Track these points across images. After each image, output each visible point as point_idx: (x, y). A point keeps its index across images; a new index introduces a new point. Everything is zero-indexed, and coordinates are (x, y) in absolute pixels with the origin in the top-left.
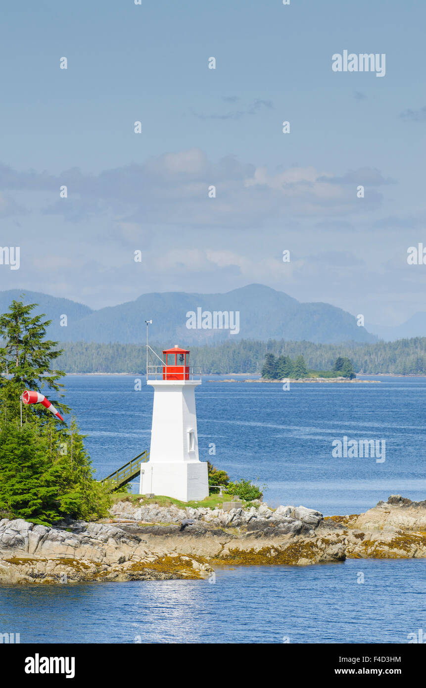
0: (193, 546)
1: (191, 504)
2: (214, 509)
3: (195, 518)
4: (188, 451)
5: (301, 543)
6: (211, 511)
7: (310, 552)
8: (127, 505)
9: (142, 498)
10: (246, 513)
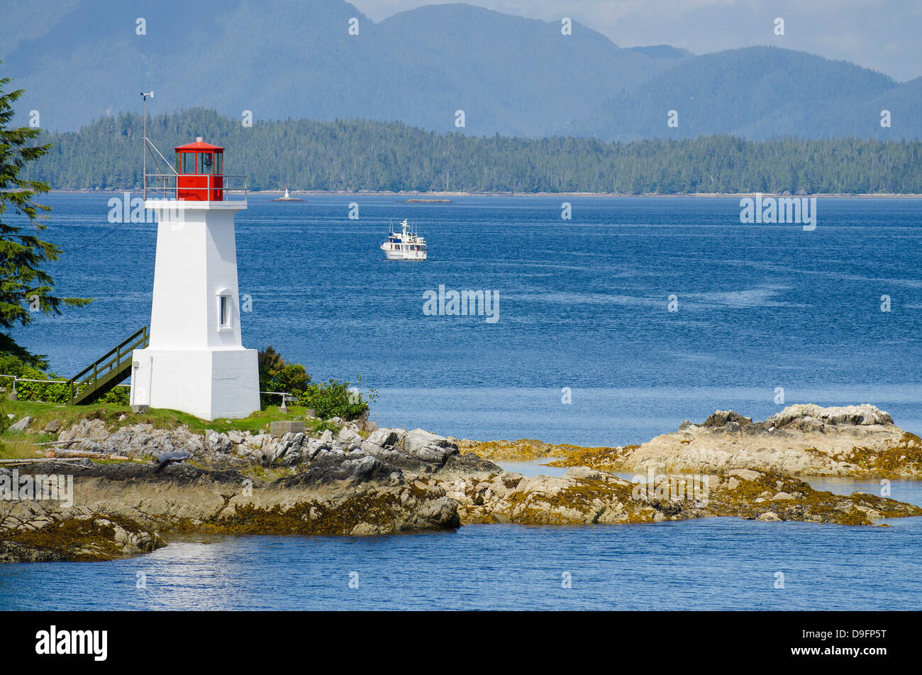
0: (172, 500)
1: (219, 426)
2: (258, 433)
3: (219, 450)
4: (218, 329)
5: (371, 495)
6: (251, 437)
7: (383, 513)
8: (96, 426)
9: (124, 413)
10: (311, 440)
